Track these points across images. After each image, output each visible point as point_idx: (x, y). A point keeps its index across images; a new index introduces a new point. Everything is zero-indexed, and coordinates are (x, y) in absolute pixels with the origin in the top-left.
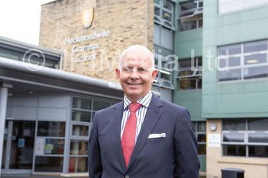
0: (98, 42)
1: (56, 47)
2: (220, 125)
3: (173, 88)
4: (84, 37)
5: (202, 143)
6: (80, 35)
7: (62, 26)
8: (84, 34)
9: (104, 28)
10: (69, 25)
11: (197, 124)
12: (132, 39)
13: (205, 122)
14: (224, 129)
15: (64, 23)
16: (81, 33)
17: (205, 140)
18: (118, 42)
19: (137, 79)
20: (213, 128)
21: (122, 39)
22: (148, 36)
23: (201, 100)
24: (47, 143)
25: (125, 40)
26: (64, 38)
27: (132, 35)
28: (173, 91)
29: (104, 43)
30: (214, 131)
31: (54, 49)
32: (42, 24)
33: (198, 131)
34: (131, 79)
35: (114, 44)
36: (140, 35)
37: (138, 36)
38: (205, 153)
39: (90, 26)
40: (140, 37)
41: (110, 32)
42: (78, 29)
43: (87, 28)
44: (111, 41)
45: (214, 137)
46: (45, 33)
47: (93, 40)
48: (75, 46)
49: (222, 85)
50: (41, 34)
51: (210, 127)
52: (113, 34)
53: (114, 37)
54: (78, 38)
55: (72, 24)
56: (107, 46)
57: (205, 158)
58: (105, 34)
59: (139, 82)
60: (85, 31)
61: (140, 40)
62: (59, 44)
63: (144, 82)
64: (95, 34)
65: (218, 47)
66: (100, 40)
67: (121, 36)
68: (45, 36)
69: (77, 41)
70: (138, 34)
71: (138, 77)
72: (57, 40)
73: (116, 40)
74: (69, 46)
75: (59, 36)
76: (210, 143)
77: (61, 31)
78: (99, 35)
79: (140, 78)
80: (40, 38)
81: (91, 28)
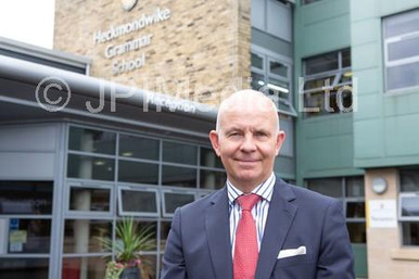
0: (148, 32)
1: (79, 51)
2: (393, 182)
3: (295, 114)
4: (125, 27)
5: (356, 219)
6: (119, 24)
7: (89, 12)
8: (124, 22)
9: (158, 5)
10: (100, 10)
11: (344, 182)
12: (210, 19)
13: (361, 178)
14: (402, 190)
15: (92, 7)
16: (120, 20)
17: (363, 214)
18: (184, 28)
19: (253, 151)
20: (380, 188)
21: (190, 22)
22: (240, 9)
23: (351, 133)
24: (12, 229)
25: (197, 23)
26: (91, 34)
27: (210, 11)
28: (294, 119)
29: (158, 32)
30: (381, 194)
31: (77, 54)
32: (57, 14)
33: (347, 196)
34: (243, 151)
35: (177, 33)
36: (224, 9)
37: (220, 11)
38: (364, 240)
39: (135, 5)
40: (223, 13)
41: (168, 11)
42: (115, 14)
43: (130, 10)
44: (170, 28)
45: (382, 206)
46: (61, 29)
47: (139, 30)
48: (110, 45)
49: (395, 97)
50: (56, 32)
51: (373, 186)
52: (175, 15)
53: (177, 19)
54: (114, 30)
55: (104, 6)
56: (165, 38)
57: (365, 250)
58: (160, 15)
59: (256, 156)
60: (127, 15)
61: (224, 17)
62: (84, 46)
63: (264, 156)
64: (143, 18)
65: (382, 18)
66: (151, 28)
67: (189, 16)
68: (63, 34)
69: (113, 35)
70: (220, 7)
71: (255, 148)
72: (81, 39)
73: (181, 25)
74: (100, 46)
75: (84, 32)
76: (374, 219)
77: (87, 21)
78: (150, 19)
79: (258, 149)
80: (54, 40)
81: (137, 8)
